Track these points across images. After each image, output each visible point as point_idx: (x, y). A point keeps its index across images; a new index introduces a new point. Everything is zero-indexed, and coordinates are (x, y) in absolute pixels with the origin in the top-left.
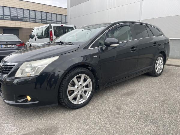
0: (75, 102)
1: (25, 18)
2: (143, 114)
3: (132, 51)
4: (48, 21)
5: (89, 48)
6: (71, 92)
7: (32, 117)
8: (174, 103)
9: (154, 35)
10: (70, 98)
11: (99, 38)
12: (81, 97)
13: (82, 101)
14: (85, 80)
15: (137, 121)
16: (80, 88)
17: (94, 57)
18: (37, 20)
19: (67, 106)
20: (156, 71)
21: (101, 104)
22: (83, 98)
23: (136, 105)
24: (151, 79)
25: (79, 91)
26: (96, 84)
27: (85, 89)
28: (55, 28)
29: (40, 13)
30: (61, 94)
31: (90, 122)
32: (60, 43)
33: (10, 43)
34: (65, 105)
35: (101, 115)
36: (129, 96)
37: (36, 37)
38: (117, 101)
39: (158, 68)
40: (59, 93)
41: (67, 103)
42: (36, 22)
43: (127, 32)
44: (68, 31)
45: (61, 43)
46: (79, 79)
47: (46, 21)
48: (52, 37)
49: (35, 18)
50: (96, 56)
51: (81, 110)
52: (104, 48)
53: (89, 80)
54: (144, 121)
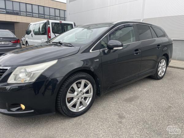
0: (75, 109)
1: (21, 12)
2: (147, 124)
3: (135, 54)
4: (46, 16)
5: (91, 51)
6: (70, 99)
7: (26, 127)
8: (178, 110)
9: (158, 37)
10: (69, 105)
11: (101, 40)
12: (81, 103)
13: (82, 109)
14: (85, 86)
15: (140, 131)
16: (79, 95)
17: (95, 60)
18: (33, 14)
19: (66, 115)
20: (159, 74)
21: (102, 111)
22: (83, 105)
23: (139, 112)
24: (153, 83)
25: (78, 98)
26: (97, 89)
27: (85, 95)
28: (53, 25)
29: (37, 7)
30: (59, 102)
31: (91, 133)
32: (58, 43)
33: (4, 39)
34: (63, 113)
35: (102, 125)
36: (131, 101)
37: (32, 32)
38: (119, 108)
39: (160, 71)
40: (57, 100)
41: (66, 111)
42: (33, 17)
43: (130, 32)
44: (67, 30)
45: (60, 44)
46: (79, 85)
47: (43, 15)
48: (50, 34)
49: (32, 12)
50: (98, 60)
51: (81, 118)
52: (106, 51)
53: (90, 86)
54: (148, 132)
